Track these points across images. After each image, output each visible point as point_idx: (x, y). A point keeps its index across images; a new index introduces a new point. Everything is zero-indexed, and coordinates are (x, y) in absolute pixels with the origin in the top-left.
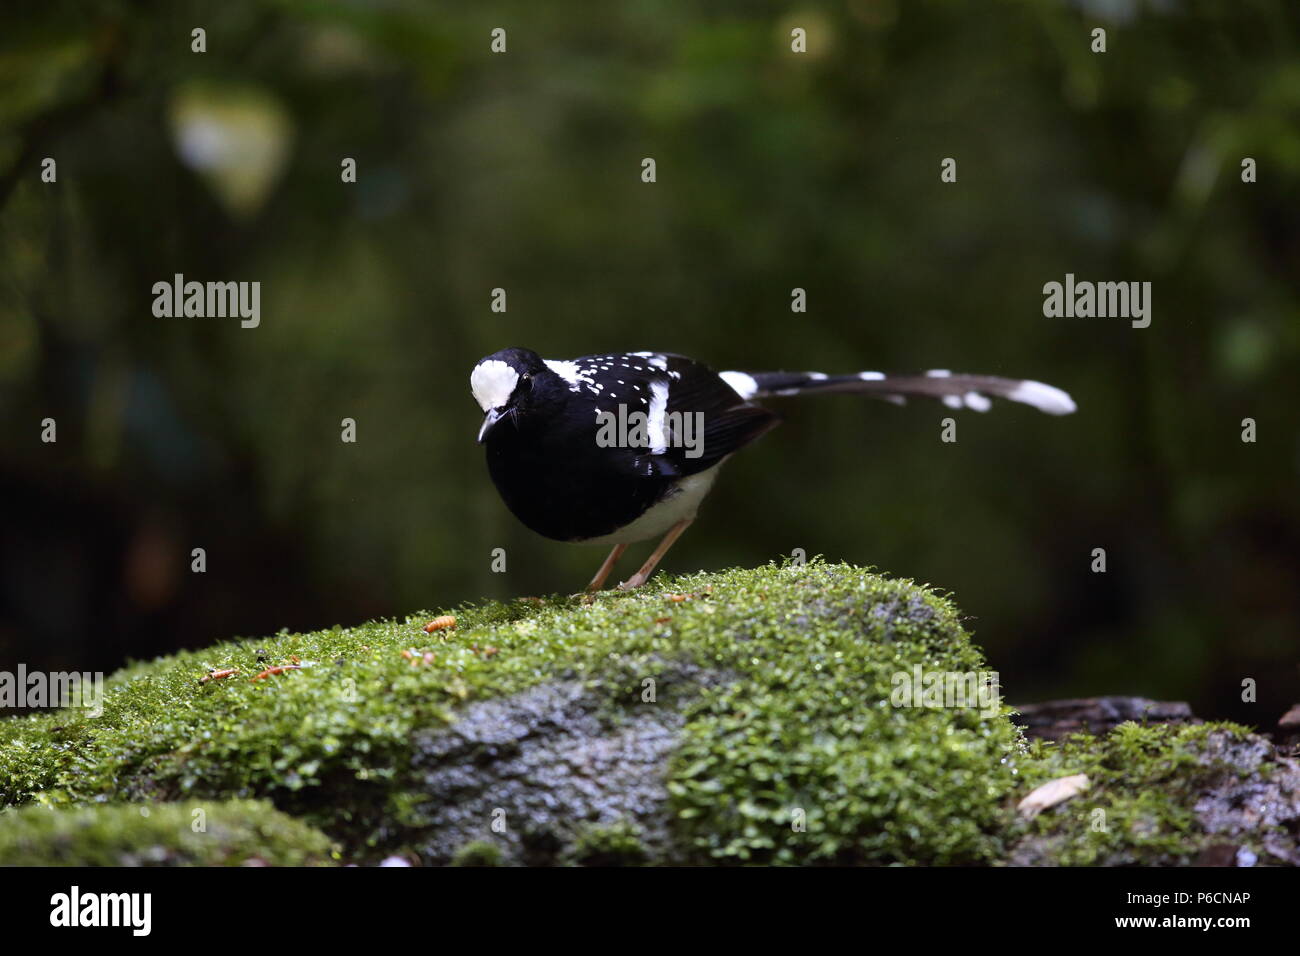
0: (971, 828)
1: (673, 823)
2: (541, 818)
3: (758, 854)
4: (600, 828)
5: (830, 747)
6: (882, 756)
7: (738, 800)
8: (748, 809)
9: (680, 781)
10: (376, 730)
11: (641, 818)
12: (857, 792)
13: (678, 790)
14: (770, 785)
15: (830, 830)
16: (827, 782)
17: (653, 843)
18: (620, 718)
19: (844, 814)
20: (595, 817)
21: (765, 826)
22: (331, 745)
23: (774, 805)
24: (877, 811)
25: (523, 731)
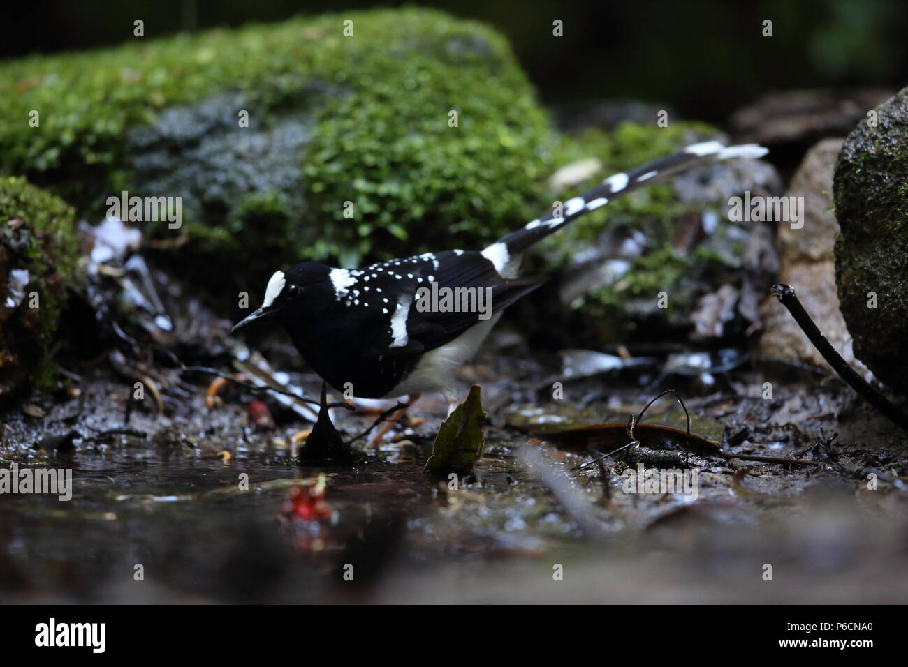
0: (517, 198)
1: (309, 195)
2: (215, 191)
3: (368, 218)
4: (256, 198)
5: (418, 141)
6: (454, 147)
7: (353, 178)
8: (361, 184)
9: (314, 164)
10: (100, 126)
11: (287, 190)
12: (438, 173)
13: (311, 170)
14: (375, 168)
15: (419, 199)
16: (417, 165)
17: (295, 208)
18: (271, 120)
19: (428, 189)
20: (252, 189)
21: (373, 197)
22: (67, 138)
23: (377, 181)
24: (451, 186)
25: (200, 128)
